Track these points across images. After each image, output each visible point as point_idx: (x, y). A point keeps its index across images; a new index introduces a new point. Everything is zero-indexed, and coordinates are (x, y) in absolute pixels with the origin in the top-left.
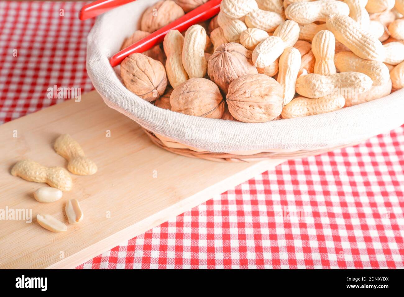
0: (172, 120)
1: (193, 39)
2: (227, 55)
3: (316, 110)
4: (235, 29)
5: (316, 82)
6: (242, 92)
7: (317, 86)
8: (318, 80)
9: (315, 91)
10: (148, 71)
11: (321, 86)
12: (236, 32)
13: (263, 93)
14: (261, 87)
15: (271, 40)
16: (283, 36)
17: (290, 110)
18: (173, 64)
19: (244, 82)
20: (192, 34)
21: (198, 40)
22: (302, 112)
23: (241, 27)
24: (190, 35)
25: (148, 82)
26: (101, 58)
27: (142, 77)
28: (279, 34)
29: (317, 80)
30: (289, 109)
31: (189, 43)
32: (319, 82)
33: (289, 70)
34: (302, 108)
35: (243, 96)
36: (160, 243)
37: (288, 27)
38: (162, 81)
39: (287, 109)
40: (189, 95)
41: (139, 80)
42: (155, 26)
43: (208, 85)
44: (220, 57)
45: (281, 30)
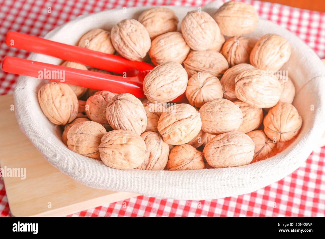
0: (60, 157)
26: (25, 87)
40: (81, 136)
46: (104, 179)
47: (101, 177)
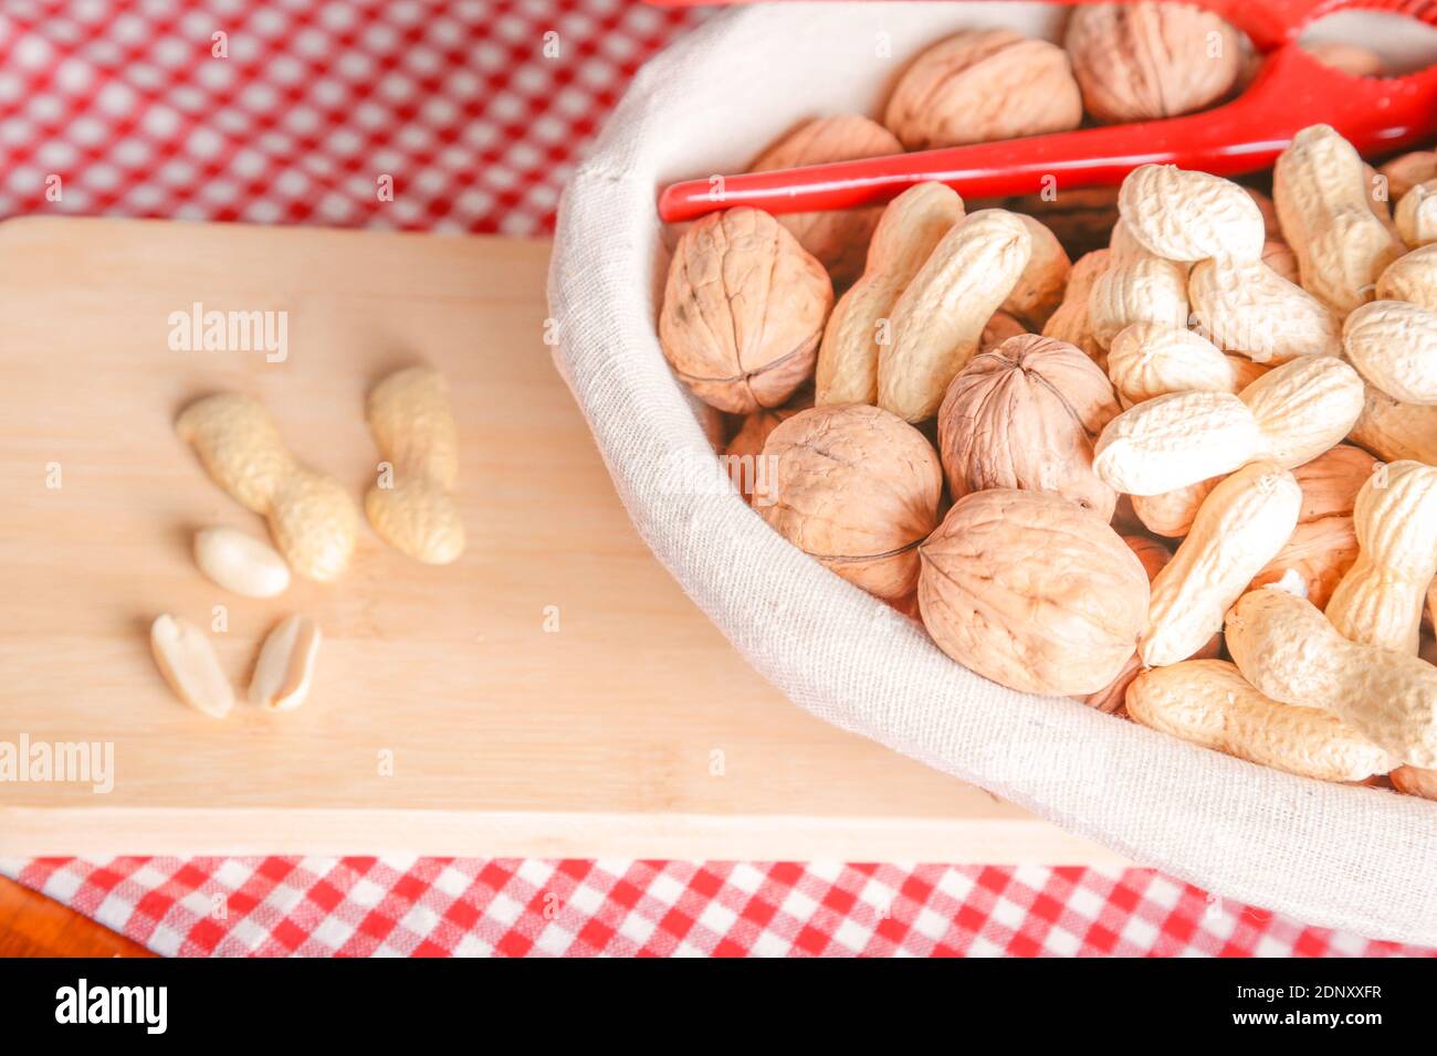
0: (704, 525)
1: (958, 259)
2: (1011, 388)
3: (1253, 741)
4: (1124, 298)
5: (1283, 639)
6: (971, 550)
7: (1278, 655)
8: (1292, 639)
9: (1262, 673)
10: (745, 301)
11: (1289, 667)
12: (1122, 311)
13: (1042, 588)
14: (1047, 562)
15: (1201, 409)
16: (1274, 408)
17: (1157, 691)
18: (855, 316)
19: (1000, 517)
20: (965, 241)
21: (975, 271)
22: (1199, 721)
23: (1151, 301)
24: (959, 241)
25: (725, 341)
26: (626, 176)
27: (713, 314)
28: (1263, 393)
29: (1292, 634)
30: (1155, 687)
31: (937, 272)
32: (1293, 647)
33: (1215, 547)
34: (1206, 709)
35: (968, 567)
36: (517, 923)
37: (1309, 385)
38: (784, 359)
39: (1149, 685)
40: (816, 465)
41: (699, 320)
42: (928, 121)
43: (900, 460)
44: (987, 380)
45: (1277, 383)
46: (883, 687)
47: (871, 673)
